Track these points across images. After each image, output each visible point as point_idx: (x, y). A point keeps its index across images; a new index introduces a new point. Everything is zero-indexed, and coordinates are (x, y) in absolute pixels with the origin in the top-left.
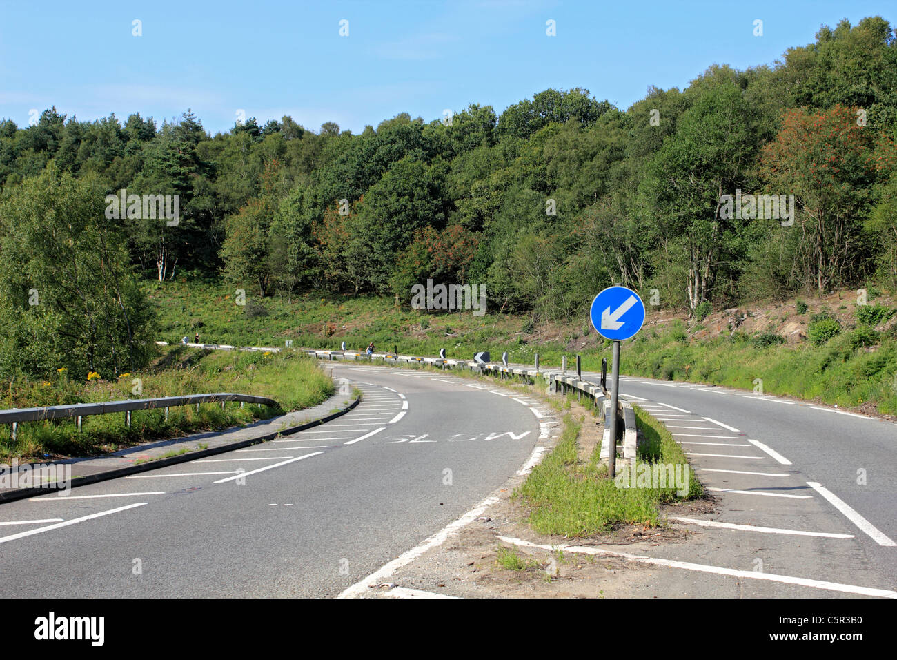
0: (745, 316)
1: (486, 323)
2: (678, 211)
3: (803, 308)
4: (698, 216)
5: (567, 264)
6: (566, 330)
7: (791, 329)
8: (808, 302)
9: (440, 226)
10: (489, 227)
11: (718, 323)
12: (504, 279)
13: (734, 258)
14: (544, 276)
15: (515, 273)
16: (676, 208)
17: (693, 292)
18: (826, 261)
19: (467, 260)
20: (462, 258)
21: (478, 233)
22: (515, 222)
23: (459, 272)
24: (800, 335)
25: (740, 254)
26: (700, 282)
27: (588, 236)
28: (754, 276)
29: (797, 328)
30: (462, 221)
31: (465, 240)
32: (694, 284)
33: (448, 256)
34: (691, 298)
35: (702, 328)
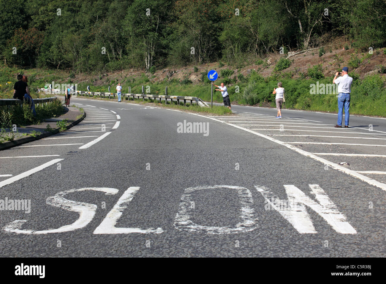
0: (173, 73)
1: (50, 73)
2: (142, 28)
3: (197, 70)
4: (150, 30)
5: (89, 48)
6: (89, 77)
7: (193, 78)
8: (198, 67)
9: (26, 27)
10: (48, 29)
11: (161, 75)
12: (58, 54)
13: (164, 48)
14: (78, 52)
15: (63, 51)
16: (142, 27)
17: (147, 62)
18: (202, 51)
19: (40, 44)
20: (37, 43)
21: (43, 31)
22: (61, 28)
23: (36, 50)
24: (199, 80)
25: (167, 47)
26: (150, 57)
27: (97, 35)
28: (174, 56)
29: (195, 77)
30: (35, 26)
31: (38, 35)
32: (148, 58)
33: (31, 42)
34: (147, 64)
35: (155, 77)
